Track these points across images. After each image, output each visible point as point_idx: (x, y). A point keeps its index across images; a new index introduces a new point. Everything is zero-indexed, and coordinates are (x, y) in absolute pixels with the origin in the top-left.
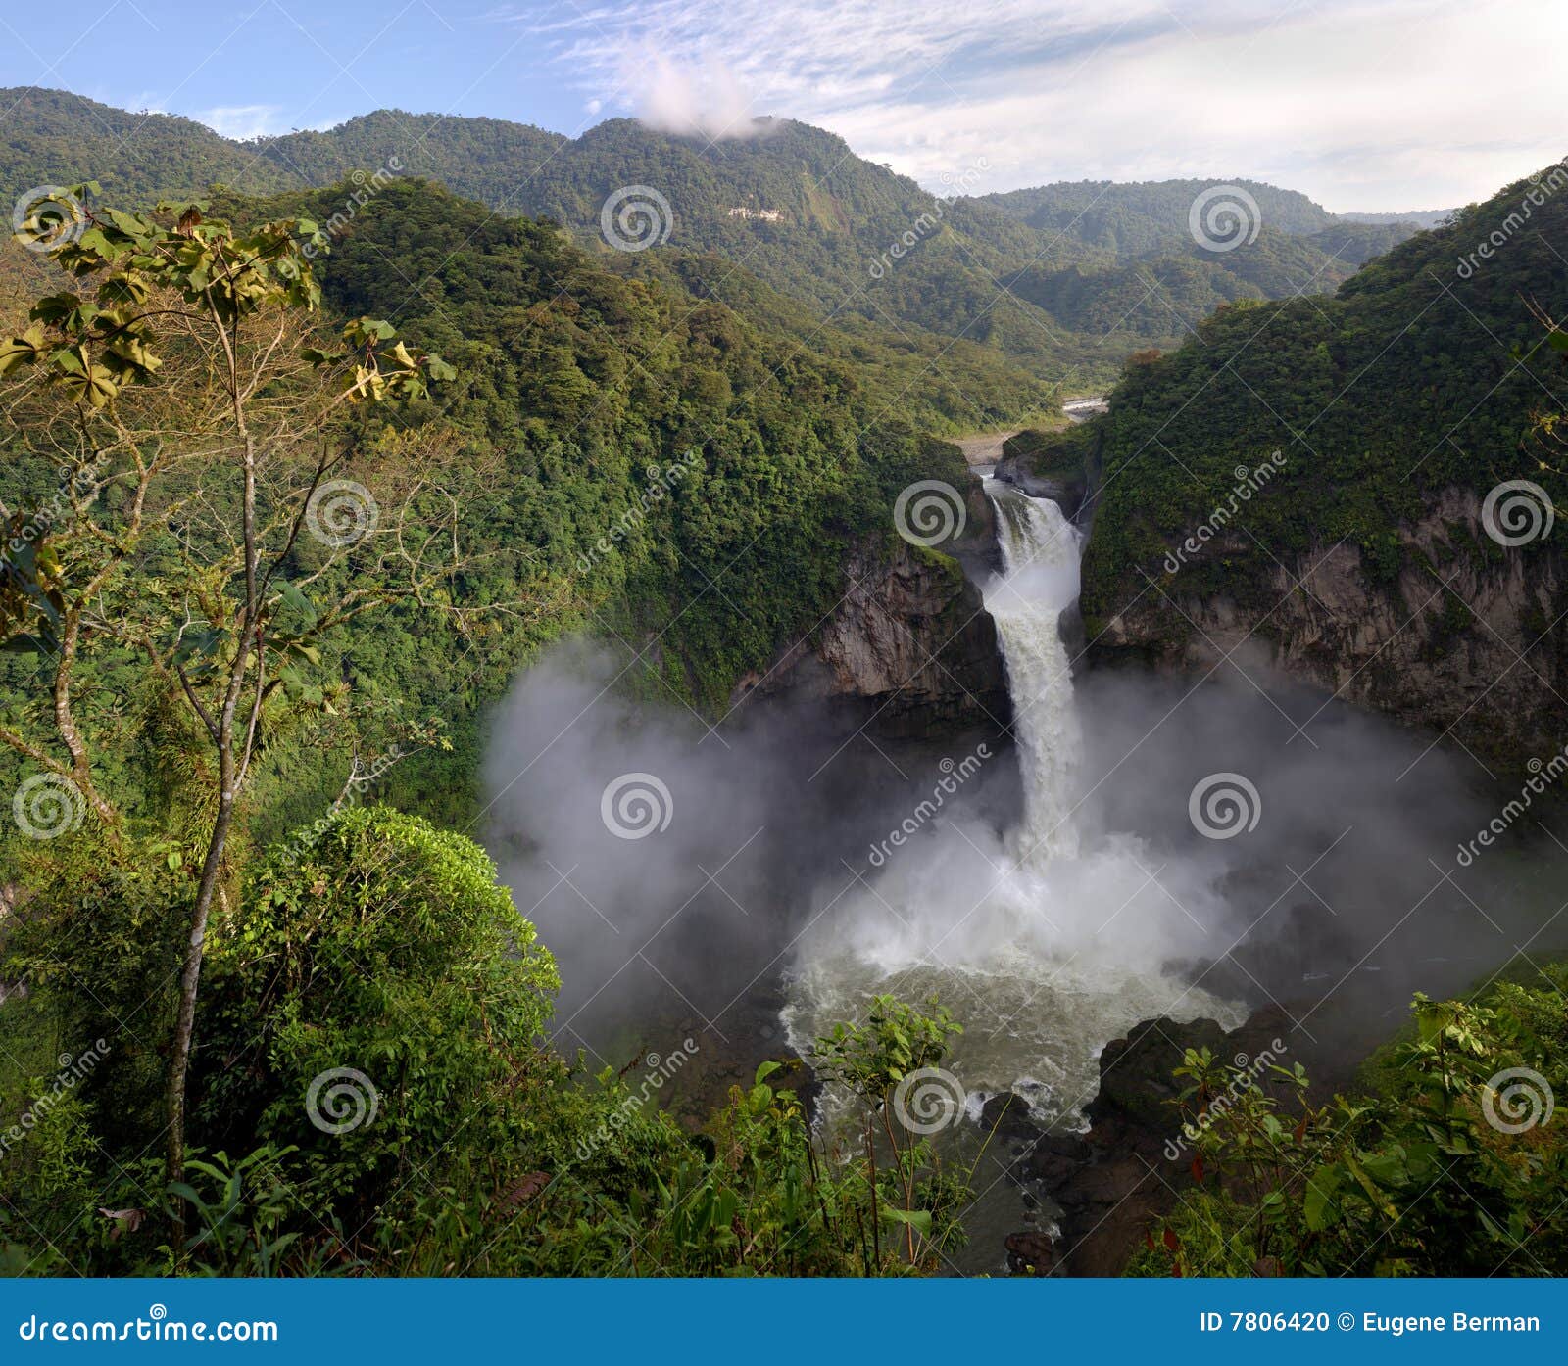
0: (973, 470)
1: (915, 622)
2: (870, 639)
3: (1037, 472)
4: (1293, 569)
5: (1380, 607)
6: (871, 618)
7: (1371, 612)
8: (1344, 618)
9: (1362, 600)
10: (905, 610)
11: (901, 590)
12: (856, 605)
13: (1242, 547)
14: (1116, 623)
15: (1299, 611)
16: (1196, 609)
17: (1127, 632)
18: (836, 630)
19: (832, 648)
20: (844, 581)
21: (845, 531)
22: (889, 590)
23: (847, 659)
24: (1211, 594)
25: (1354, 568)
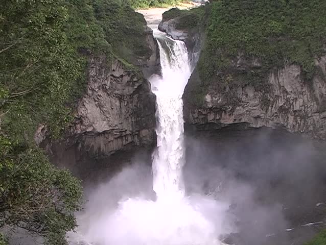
0: (148, 26)
1: (121, 98)
2: (100, 106)
3: (178, 28)
4: (276, 75)
5: (305, 91)
6: (101, 96)
7: (302, 93)
8: (293, 95)
9: (299, 89)
10: (117, 92)
11: (114, 82)
12: (93, 90)
13: (259, 65)
14: (208, 98)
15: (277, 93)
16: (240, 91)
17: (212, 102)
18: (83, 102)
19: (82, 111)
20: (88, 78)
21: (88, 54)
22: (109, 83)
23: (89, 116)
24: (246, 85)
25: (298, 75)
